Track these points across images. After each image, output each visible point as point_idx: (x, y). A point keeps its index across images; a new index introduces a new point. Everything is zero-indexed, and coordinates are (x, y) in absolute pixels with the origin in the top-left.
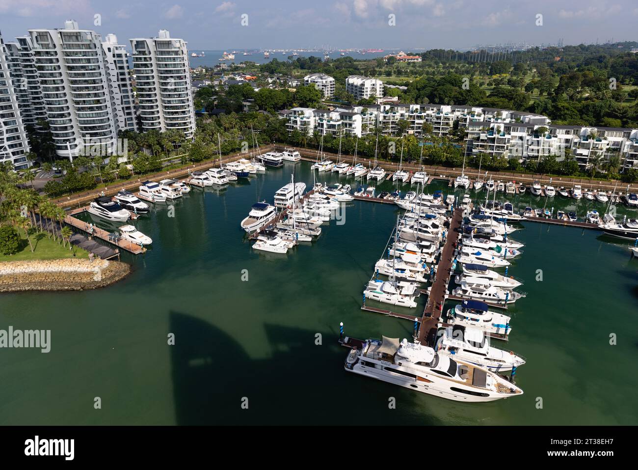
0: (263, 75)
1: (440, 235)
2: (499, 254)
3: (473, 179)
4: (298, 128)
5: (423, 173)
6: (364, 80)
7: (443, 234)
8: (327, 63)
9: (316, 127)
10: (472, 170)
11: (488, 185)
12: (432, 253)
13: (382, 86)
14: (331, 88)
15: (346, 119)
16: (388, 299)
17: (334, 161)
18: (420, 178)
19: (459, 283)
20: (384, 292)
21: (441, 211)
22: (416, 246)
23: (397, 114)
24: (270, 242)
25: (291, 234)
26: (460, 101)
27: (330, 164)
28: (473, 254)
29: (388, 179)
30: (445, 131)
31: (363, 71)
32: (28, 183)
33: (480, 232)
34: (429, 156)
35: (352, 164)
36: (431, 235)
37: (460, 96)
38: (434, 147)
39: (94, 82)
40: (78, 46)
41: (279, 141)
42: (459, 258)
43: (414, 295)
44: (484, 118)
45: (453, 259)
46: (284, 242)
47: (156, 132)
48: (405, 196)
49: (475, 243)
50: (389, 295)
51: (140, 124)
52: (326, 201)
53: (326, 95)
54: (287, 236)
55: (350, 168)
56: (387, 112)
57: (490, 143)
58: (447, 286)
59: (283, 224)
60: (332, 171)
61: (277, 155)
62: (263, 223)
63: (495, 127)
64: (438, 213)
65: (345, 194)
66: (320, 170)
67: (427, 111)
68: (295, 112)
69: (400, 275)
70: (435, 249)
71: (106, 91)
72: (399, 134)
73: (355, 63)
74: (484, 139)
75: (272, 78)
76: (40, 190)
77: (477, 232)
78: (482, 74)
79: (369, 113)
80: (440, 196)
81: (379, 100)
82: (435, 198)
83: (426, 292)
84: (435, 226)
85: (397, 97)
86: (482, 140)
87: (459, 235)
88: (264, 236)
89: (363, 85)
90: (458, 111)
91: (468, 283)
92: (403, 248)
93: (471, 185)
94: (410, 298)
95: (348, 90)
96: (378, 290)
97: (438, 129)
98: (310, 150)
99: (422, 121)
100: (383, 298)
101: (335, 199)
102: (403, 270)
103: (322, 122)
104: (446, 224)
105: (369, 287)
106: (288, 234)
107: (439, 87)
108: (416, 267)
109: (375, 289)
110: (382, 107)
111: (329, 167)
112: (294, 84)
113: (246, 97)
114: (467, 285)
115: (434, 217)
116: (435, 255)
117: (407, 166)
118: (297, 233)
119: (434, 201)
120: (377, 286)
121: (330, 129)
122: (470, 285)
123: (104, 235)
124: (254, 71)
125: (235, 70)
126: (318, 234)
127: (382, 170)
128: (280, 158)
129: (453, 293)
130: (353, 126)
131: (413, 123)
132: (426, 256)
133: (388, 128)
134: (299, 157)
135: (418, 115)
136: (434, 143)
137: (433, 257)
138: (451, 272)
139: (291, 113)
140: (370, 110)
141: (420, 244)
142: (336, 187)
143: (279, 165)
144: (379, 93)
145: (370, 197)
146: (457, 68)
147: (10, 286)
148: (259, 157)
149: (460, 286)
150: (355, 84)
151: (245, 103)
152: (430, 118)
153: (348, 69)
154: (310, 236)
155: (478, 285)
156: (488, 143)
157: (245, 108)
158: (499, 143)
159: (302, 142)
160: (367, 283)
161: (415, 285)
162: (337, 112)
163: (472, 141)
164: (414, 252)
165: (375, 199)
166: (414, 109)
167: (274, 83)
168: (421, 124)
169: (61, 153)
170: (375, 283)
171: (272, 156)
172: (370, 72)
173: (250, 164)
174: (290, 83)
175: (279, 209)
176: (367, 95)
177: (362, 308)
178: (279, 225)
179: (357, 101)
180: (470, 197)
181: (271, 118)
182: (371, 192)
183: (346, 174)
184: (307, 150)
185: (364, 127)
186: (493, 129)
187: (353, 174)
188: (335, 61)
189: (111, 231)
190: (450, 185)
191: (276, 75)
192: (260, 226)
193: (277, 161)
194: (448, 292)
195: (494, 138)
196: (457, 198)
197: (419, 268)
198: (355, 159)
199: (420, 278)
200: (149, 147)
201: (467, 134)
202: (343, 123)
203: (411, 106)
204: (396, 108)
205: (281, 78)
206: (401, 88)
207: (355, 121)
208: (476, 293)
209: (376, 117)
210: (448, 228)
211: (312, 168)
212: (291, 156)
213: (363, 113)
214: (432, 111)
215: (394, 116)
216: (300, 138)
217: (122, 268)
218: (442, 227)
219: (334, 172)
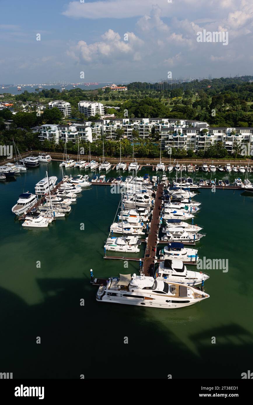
0: (18, 103)
1: (150, 203)
2: (187, 211)
3: (167, 165)
4: (48, 139)
5: (136, 163)
6: (91, 104)
7: (152, 202)
8: (64, 92)
9: (60, 137)
10: (166, 159)
11: (176, 168)
12: (146, 215)
13: (103, 107)
14: (68, 110)
15: (81, 131)
16: (121, 249)
17: (76, 160)
18: (134, 167)
19: (165, 232)
20: (118, 244)
21: (149, 187)
22: (136, 212)
23: (115, 125)
24: (35, 220)
25: (50, 213)
26: (154, 116)
27: (73, 162)
28: (172, 213)
29: (113, 169)
30: (147, 135)
31: (89, 98)
33: (174, 198)
34: (138, 152)
35: (88, 161)
36: (144, 203)
37: (154, 112)
38: (141, 146)
41: (35, 148)
42: (163, 216)
43: (137, 244)
44: (170, 125)
45: (160, 217)
46: (45, 219)
48: (125, 180)
49: (172, 205)
50: (121, 246)
52: (72, 187)
53: (65, 115)
54: (47, 215)
55: (87, 163)
56: (108, 125)
57: (175, 141)
58: (158, 235)
59: (43, 207)
60: (75, 167)
61: (34, 159)
62: (28, 208)
63: (177, 131)
64: (148, 189)
65: (85, 182)
66: (66, 167)
67: (134, 123)
68: (44, 127)
69: (126, 232)
70: (148, 212)
72: (117, 139)
73: (83, 92)
74: (171, 138)
75: (25, 104)
77: (173, 199)
78: (166, 98)
79: (96, 125)
80: (147, 178)
81: (102, 116)
82: (145, 179)
83: (145, 241)
84: (146, 197)
85: (114, 114)
86: (170, 140)
87: (162, 201)
88: (30, 216)
89: (90, 107)
90: (154, 122)
91: (170, 232)
92: (128, 214)
93: (166, 169)
94: (135, 247)
95: (80, 111)
96: (114, 244)
97: (142, 134)
98: (57, 153)
99: (131, 130)
100: (117, 248)
101: (79, 186)
102: (129, 229)
103: (64, 134)
104: (153, 195)
105: (108, 242)
106: (47, 213)
107: (140, 107)
108: (137, 225)
109: (112, 244)
110: (105, 121)
111: (72, 164)
112: (42, 108)
113: (7, 118)
114: (170, 233)
115: (145, 191)
116: (148, 216)
117: (125, 159)
118: (54, 212)
119: (144, 181)
120: (113, 241)
121: (70, 138)
122: (172, 233)
124: (11, 100)
126: (69, 211)
127: (109, 163)
128: (37, 160)
129: (162, 239)
130: (86, 135)
131: (126, 131)
132: (143, 217)
133: (110, 135)
134: (51, 159)
135: (129, 125)
136: (141, 143)
137: (147, 217)
138: (159, 226)
139: (42, 129)
140: (96, 124)
141: (138, 210)
142: (79, 177)
143: (36, 165)
144: (101, 112)
145: (102, 182)
146: (150, 94)
148: (21, 161)
149: (166, 234)
150: (85, 106)
151: (6, 123)
152: (136, 127)
153: (79, 97)
154: (64, 213)
155: (177, 232)
156: (174, 141)
157: (7, 127)
158: (181, 141)
159: (51, 148)
160: (106, 240)
161: (138, 237)
162: (74, 126)
163: (164, 141)
164: (135, 216)
165: (105, 183)
166: (126, 122)
167: (27, 108)
168: (131, 131)
170: (111, 240)
171: (31, 159)
172: (94, 98)
173: (15, 166)
174: (39, 108)
175: (39, 196)
176: (93, 113)
177: (104, 258)
178: (41, 207)
179: (88, 118)
180: (166, 176)
181: (27, 133)
182: (102, 179)
183: (85, 167)
184: (55, 153)
185: (94, 135)
186: (176, 132)
187: (90, 168)
188: (69, 91)
190: (153, 170)
191: (28, 102)
192: (27, 209)
193: (35, 162)
194: (158, 239)
195: (177, 138)
196: (159, 177)
197: (139, 226)
198: (90, 157)
199: (140, 232)
201: (160, 136)
202: (79, 133)
203: (124, 120)
204: (114, 121)
205: (31, 104)
206: (116, 108)
207: (87, 131)
208: (176, 237)
209: (101, 128)
210: (155, 197)
211: (60, 166)
212: (44, 159)
213: (92, 126)
214: (137, 123)
215: (113, 127)
216: (50, 145)
218: (151, 198)
219: (76, 167)
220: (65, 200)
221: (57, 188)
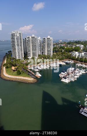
4: (74, 56)
8: (82, 42)
9: (78, 56)
14: (83, 48)
17: (82, 64)
24: (65, 80)
32: (23, 63)
35: (86, 65)
39: (35, 45)
40: (34, 39)
41: (69, 58)
47: (45, 55)
51: (42, 53)
52: (79, 73)
53: (81, 49)
54: (69, 79)
62: (64, 76)
65: (83, 72)
68: (74, 52)
71: (37, 47)
76: (24, 64)
88: (64, 78)
101: (81, 72)
111: (80, 65)
113: (63, 49)
118: (71, 79)
121: (81, 56)
123: (33, 73)
124: (66, 44)
125: (61, 43)
142: (82, 70)
147: (18, 80)
148: (64, 61)
154: (74, 80)
157: (63, 51)
159: (74, 59)
167: (70, 46)
169: (28, 58)
171: (67, 61)
173: (62, 63)
174: (73, 46)
175: (68, 73)
178: (67, 76)
181: (68, 54)
183: (84, 67)
184: (75, 61)
187: (86, 67)
189: (35, 73)
191: (70, 44)
193: (68, 63)
200: (43, 58)
202: (85, 55)
211: (76, 65)
212: (72, 62)
217: (36, 80)
220: (75, 76)
221: (74, 72)
